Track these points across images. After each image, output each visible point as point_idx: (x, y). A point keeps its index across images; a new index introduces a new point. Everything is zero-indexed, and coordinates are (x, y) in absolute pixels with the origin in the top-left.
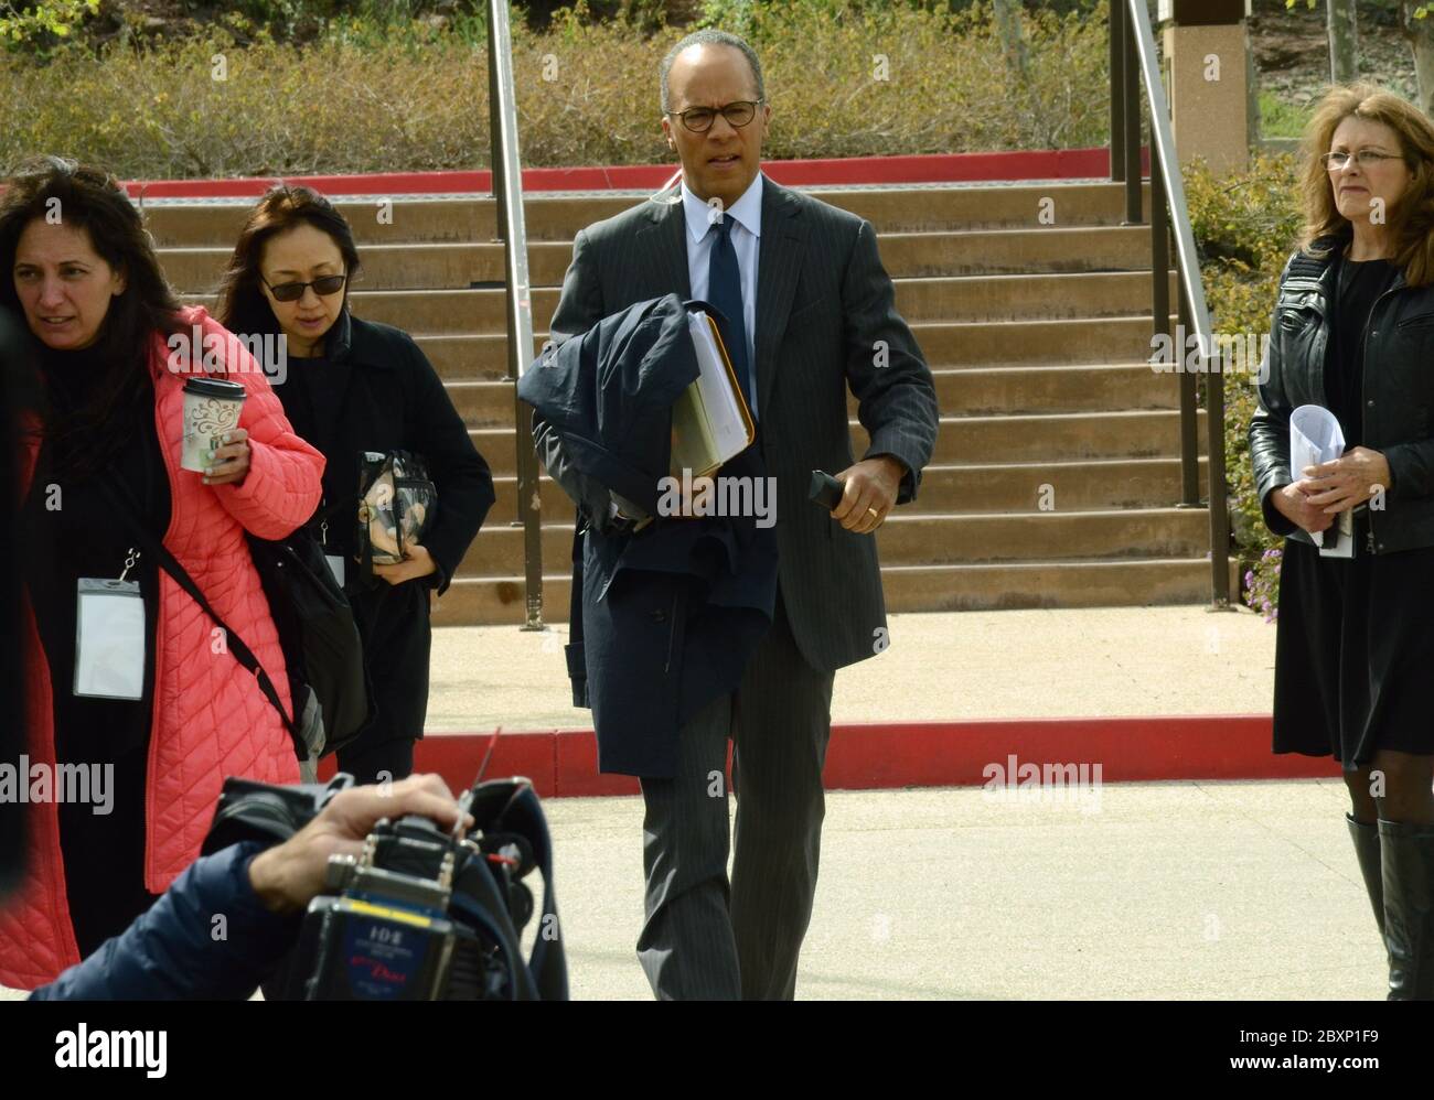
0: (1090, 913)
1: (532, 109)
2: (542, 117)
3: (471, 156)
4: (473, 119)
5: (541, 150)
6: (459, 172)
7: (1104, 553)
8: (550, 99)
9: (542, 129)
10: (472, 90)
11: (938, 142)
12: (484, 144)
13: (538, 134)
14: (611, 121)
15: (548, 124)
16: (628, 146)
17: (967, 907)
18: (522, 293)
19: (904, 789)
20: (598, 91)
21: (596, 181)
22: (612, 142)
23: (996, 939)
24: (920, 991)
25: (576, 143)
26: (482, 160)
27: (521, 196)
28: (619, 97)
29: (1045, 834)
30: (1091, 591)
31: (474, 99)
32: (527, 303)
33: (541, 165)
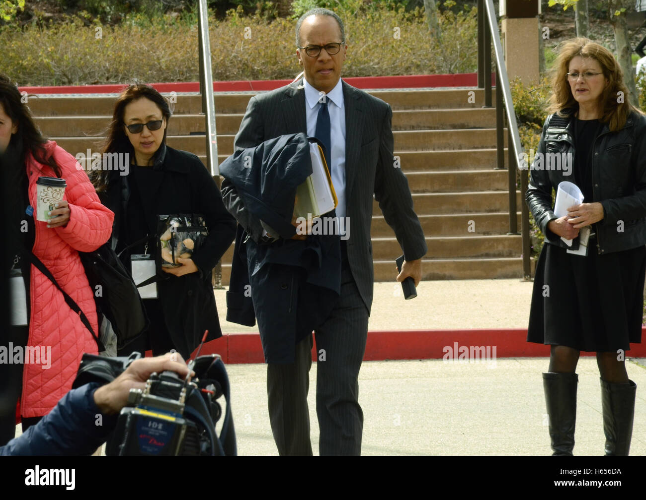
0: (468, 417)
1: (217, 55)
2: (222, 58)
3: (190, 76)
4: (191, 59)
5: (221, 73)
6: (185, 83)
7: (474, 255)
8: (225, 50)
9: (222, 64)
10: (190, 46)
11: (400, 70)
12: (195, 70)
13: (220, 66)
14: (253, 60)
15: (224, 62)
16: (260, 72)
17: (413, 414)
18: (213, 137)
19: (384, 361)
20: (247, 47)
21: (246, 87)
22: (253, 69)
23: (426, 429)
24: (392, 451)
25: (237, 70)
26: (195, 77)
27: (212, 93)
28: (256, 49)
29: (448, 381)
30: (468, 273)
31: (191, 50)
32: (215, 142)
33: (222, 80)
